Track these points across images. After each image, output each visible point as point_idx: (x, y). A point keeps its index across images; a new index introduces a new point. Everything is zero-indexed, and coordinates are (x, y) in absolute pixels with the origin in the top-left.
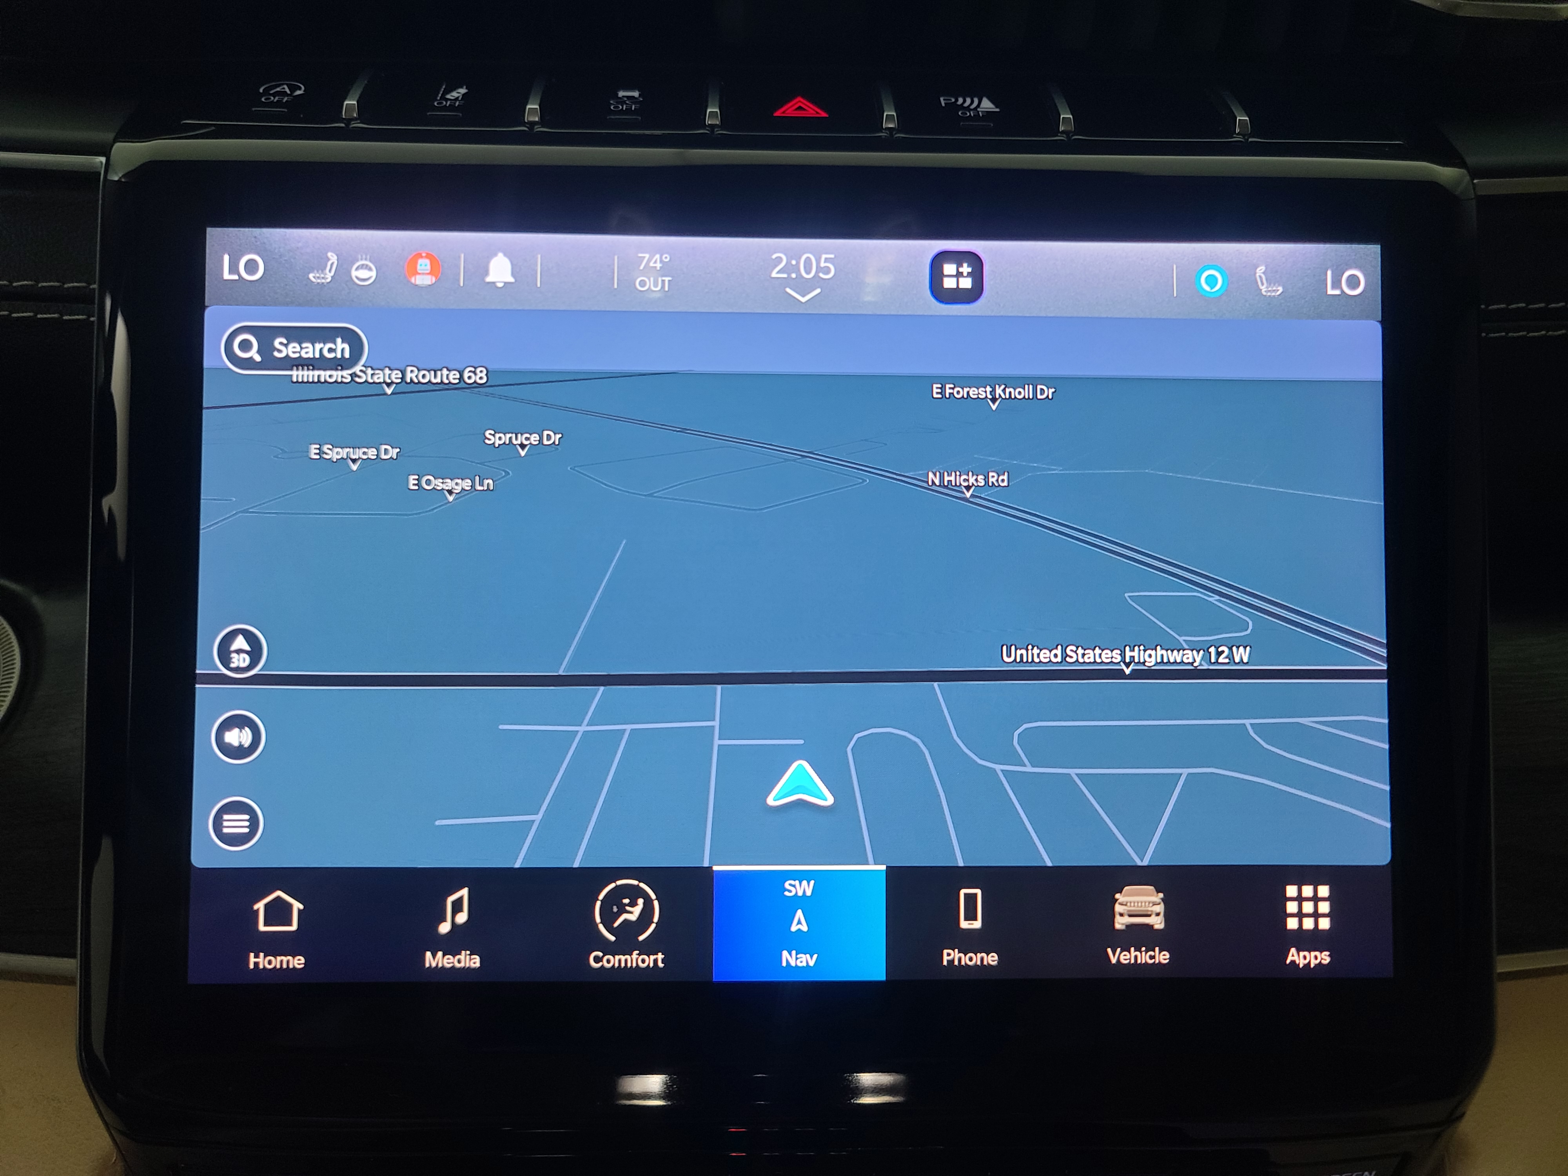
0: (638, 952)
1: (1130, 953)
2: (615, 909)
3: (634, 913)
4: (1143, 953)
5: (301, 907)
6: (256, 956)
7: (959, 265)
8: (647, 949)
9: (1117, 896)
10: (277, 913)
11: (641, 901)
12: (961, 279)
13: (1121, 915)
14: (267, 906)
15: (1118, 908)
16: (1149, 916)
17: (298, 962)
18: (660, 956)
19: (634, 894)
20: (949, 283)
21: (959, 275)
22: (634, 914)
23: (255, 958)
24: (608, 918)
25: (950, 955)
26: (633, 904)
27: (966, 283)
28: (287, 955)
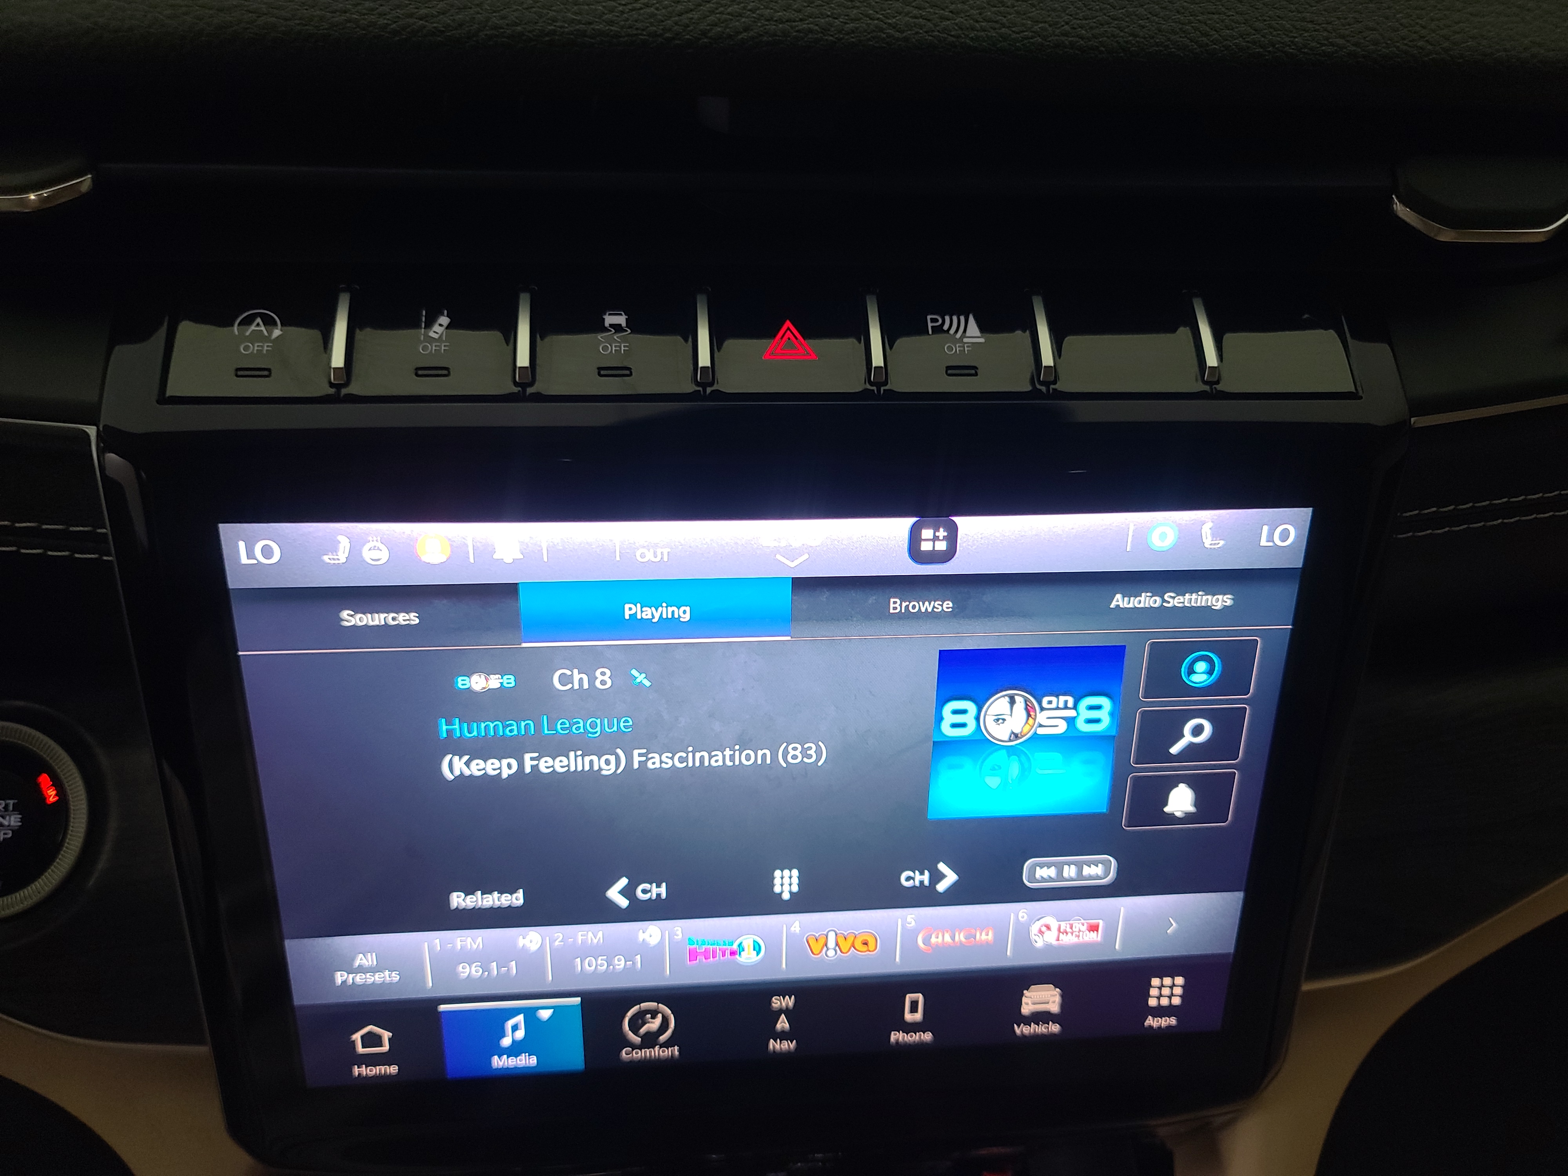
0: (659, 1046)
1: (1030, 1026)
2: (640, 1021)
3: (656, 1023)
4: (1040, 1026)
5: (391, 1034)
7: (936, 530)
8: (667, 1045)
9: (1025, 992)
10: (371, 1040)
11: (660, 1016)
12: (937, 543)
13: (1027, 1004)
14: (362, 1037)
15: (1024, 1000)
16: (1048, 1003)
17: (393, 1069)
18: (676, 1048)
19: (654, 1013)
20: (926, 546)
21: (935, 539)
22: (654, 1024)
23: (358, 1068)
24: (635, 1028)
25: (897, 1037)
26: (653, 1017)
27: (941, 546)
28: (384, 1065)
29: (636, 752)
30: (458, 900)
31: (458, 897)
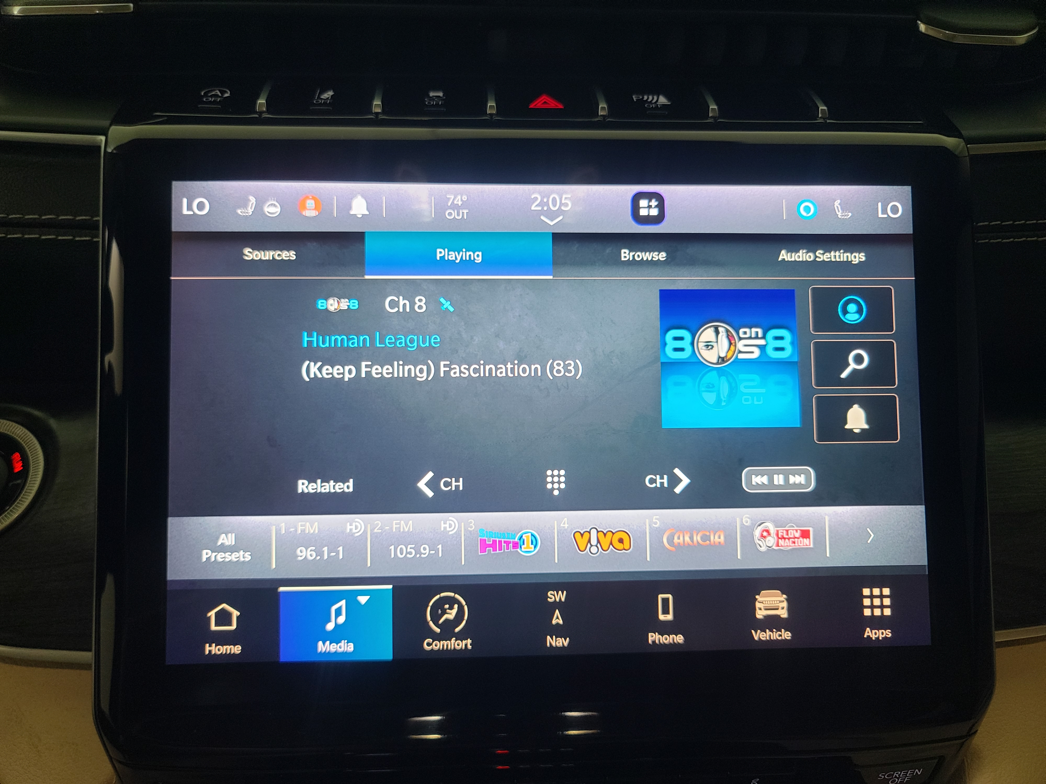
0: (455, 638)
1: (766, 633)
2: (440, 612)
3: (453, 614)
4: (774, 633)
5: (239, 614)
6: (210, 646)
7: (650, 201)
8: (461, 636)
9: (757, 597)
10: (223, 618)
11: (456, 606)
12: (651, 210)
13: (760, 609)
14: (217, 614)
15: (758, 605)
16: (777, 609)
17: (237, 649)
18: (469, 641)
19: (452, 602)
20: (643, 212)
21: (650, 207)
22: (451, 615)
24: (435, 619)
25: (653, 637)
26: (451, 608)
27: (654, 212)
28: (230, 645)
29: (442, 363)
30: (303, 486)
31: (303, 484)
